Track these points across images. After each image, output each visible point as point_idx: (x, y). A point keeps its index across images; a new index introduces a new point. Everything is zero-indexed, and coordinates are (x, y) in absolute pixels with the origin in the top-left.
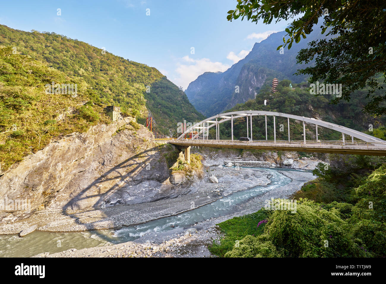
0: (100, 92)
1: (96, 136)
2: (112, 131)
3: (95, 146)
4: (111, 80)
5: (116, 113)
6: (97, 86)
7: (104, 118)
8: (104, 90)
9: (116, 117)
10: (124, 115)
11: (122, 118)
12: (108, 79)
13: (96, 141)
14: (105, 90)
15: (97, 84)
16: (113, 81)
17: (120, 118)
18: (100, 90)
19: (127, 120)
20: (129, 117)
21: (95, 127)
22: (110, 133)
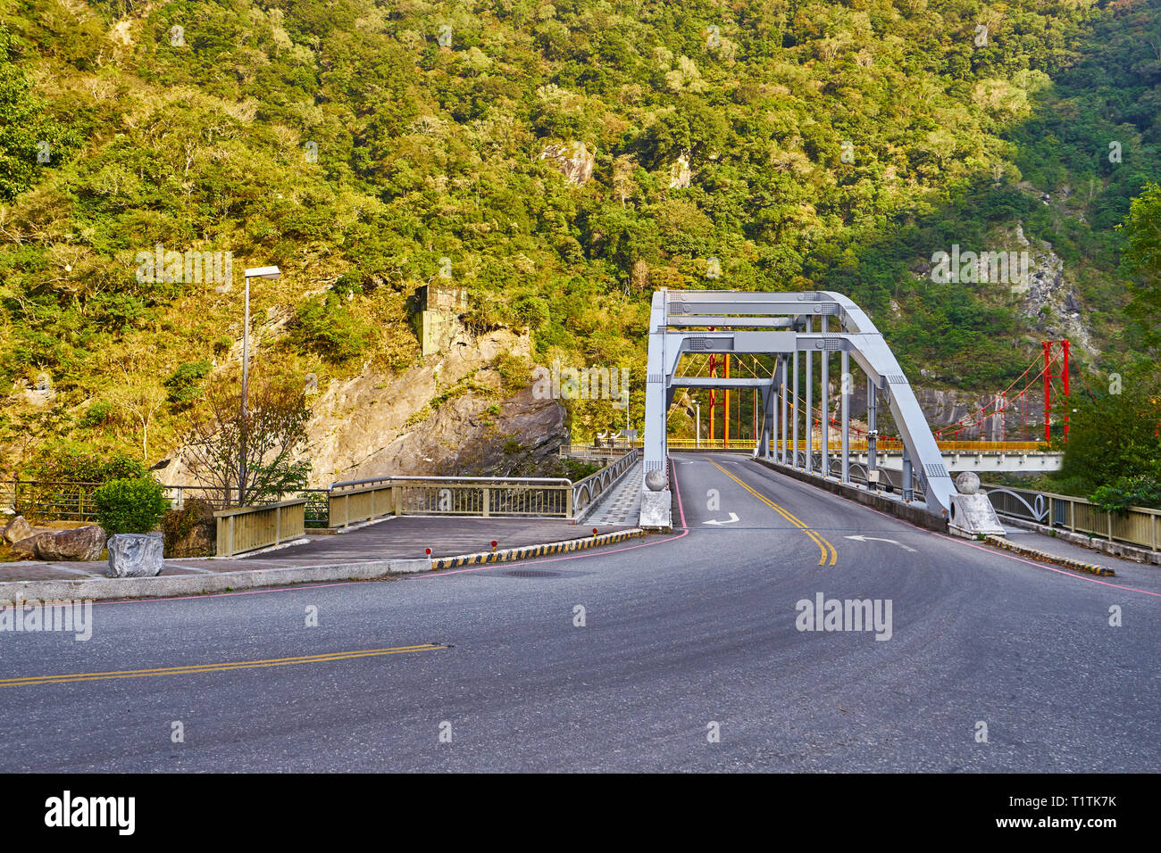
0: (751, 172)
1: (347, 422)
2: (412, 403)
3: (340, 462)
4: (830, 89)
5: (437, 318)
6: (740, 140)
7: (394, 342)
8: (773, 160)
9: (437, 337)
10: (477, 325)
11: (467, 338)
12: (814, 86)
13: (344, 443)
14: (778, 156)
15: (742, 129)
16: (839, 96)
17: (459, 338)
18: (752, 159)
19: (487, 347)
20: (495, 335)
21: (348, 385)
22: (403, 410)
